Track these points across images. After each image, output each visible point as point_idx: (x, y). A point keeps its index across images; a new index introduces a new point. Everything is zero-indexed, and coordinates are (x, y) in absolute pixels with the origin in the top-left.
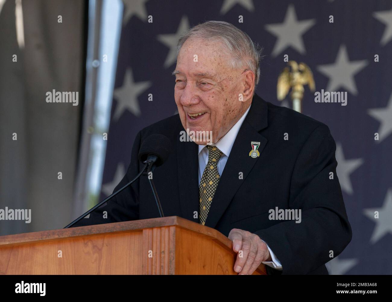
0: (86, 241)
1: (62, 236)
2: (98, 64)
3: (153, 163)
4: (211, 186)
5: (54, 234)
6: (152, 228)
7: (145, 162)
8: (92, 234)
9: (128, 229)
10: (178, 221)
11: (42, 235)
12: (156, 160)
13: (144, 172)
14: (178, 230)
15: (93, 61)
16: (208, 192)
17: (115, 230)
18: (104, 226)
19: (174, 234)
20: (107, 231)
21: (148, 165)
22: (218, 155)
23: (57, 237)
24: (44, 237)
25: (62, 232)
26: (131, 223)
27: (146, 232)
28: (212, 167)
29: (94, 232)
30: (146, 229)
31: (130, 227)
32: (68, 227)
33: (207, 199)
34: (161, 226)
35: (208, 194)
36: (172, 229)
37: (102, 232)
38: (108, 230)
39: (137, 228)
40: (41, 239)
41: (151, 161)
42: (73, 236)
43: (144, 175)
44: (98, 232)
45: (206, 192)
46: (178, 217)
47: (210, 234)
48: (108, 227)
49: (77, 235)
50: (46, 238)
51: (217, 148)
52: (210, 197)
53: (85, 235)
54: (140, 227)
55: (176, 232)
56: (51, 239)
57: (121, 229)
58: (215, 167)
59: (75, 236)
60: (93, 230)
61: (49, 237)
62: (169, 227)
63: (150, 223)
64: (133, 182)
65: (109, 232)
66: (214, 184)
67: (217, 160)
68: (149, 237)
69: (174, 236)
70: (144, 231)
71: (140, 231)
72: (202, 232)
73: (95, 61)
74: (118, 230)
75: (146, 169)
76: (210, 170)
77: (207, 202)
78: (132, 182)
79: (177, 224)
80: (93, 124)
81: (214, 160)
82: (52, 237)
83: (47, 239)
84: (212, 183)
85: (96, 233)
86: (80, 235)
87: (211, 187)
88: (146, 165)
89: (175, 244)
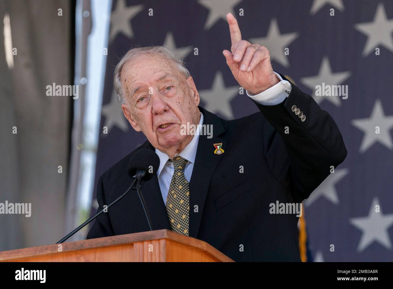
0: (78, 256)
1: (55, 251)
2: (86, 82)
3: (142, 177)
4: (181, 189)
5: (47, 249)
6: (142, 241)
7: (134, 177)
8: (84, 248)
9: (119, 243)
10: (167, 234)
11: (35, 251)
12: (145, 174)
13: (133, 186)
14: (168, 243)
15: (81, 79)
16: (178, 196)
17: (106, 245)
18: (96, 241)
19: (164, 247)
20: (98, 246)
21: (137, 180)
22: (183, 163)
23: (50, 252)
24: (38, 252)
25: (55, 247)
26: (122, 238)
27: (137, 246)
28: (179, 174)
29: (86, 246)
30: (136, 242)
31: (121, 241)
32: (61, 242)
33: (179, 202)
34: (152, 239)
35: (179, 197)
36: (163, 242)
37: (94, 246)
38: (99, 244)
39: (128, 241)
40: (35, 255)
41: (140, 176)
42: (65, 251)
43: (133, 190)
44: (90, 247)
45: (177, 196)
46: (167, 230)
47: (199, 246)
48: (99, 241)
49: (70, 250)
50: (39, 253)
51: (181, 157)
52: (182, 199)
53: (77, 250)
54: (131, 240)
55: (166, 244)
56: (44, 255)
57: (113, 243)
58: (182, 173)
59: (67, 250)
60: (85, 244)
61: (43, 252)
62: (159, 240)
63: (140, 237)
64: (123, 197)
65: (101, 246)
66: (184, 188)
67: (183, 167)
68: (139, 250)
69: (164, 249)
70: (135, 244)
71: (131, 245)
72: (192, 245)
73: (83, 79)
74: (109, 244)
75: (136, 183)
76: (178, 176)
77: (180, 205)
78: (121, 196)
79: (167, 237)
80: (82, 140)
81: (180, 167)
82: (45, 253)
83: (41, 254)
84: (182, 187)
85: (87, 248)
86: (72, 250)
87: (181, 191)
88: (135, 180)
89: (165, 257)
